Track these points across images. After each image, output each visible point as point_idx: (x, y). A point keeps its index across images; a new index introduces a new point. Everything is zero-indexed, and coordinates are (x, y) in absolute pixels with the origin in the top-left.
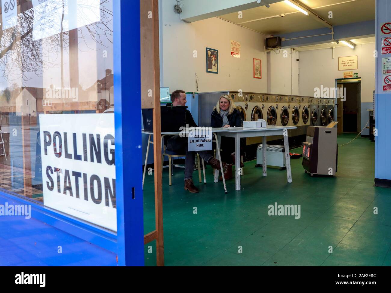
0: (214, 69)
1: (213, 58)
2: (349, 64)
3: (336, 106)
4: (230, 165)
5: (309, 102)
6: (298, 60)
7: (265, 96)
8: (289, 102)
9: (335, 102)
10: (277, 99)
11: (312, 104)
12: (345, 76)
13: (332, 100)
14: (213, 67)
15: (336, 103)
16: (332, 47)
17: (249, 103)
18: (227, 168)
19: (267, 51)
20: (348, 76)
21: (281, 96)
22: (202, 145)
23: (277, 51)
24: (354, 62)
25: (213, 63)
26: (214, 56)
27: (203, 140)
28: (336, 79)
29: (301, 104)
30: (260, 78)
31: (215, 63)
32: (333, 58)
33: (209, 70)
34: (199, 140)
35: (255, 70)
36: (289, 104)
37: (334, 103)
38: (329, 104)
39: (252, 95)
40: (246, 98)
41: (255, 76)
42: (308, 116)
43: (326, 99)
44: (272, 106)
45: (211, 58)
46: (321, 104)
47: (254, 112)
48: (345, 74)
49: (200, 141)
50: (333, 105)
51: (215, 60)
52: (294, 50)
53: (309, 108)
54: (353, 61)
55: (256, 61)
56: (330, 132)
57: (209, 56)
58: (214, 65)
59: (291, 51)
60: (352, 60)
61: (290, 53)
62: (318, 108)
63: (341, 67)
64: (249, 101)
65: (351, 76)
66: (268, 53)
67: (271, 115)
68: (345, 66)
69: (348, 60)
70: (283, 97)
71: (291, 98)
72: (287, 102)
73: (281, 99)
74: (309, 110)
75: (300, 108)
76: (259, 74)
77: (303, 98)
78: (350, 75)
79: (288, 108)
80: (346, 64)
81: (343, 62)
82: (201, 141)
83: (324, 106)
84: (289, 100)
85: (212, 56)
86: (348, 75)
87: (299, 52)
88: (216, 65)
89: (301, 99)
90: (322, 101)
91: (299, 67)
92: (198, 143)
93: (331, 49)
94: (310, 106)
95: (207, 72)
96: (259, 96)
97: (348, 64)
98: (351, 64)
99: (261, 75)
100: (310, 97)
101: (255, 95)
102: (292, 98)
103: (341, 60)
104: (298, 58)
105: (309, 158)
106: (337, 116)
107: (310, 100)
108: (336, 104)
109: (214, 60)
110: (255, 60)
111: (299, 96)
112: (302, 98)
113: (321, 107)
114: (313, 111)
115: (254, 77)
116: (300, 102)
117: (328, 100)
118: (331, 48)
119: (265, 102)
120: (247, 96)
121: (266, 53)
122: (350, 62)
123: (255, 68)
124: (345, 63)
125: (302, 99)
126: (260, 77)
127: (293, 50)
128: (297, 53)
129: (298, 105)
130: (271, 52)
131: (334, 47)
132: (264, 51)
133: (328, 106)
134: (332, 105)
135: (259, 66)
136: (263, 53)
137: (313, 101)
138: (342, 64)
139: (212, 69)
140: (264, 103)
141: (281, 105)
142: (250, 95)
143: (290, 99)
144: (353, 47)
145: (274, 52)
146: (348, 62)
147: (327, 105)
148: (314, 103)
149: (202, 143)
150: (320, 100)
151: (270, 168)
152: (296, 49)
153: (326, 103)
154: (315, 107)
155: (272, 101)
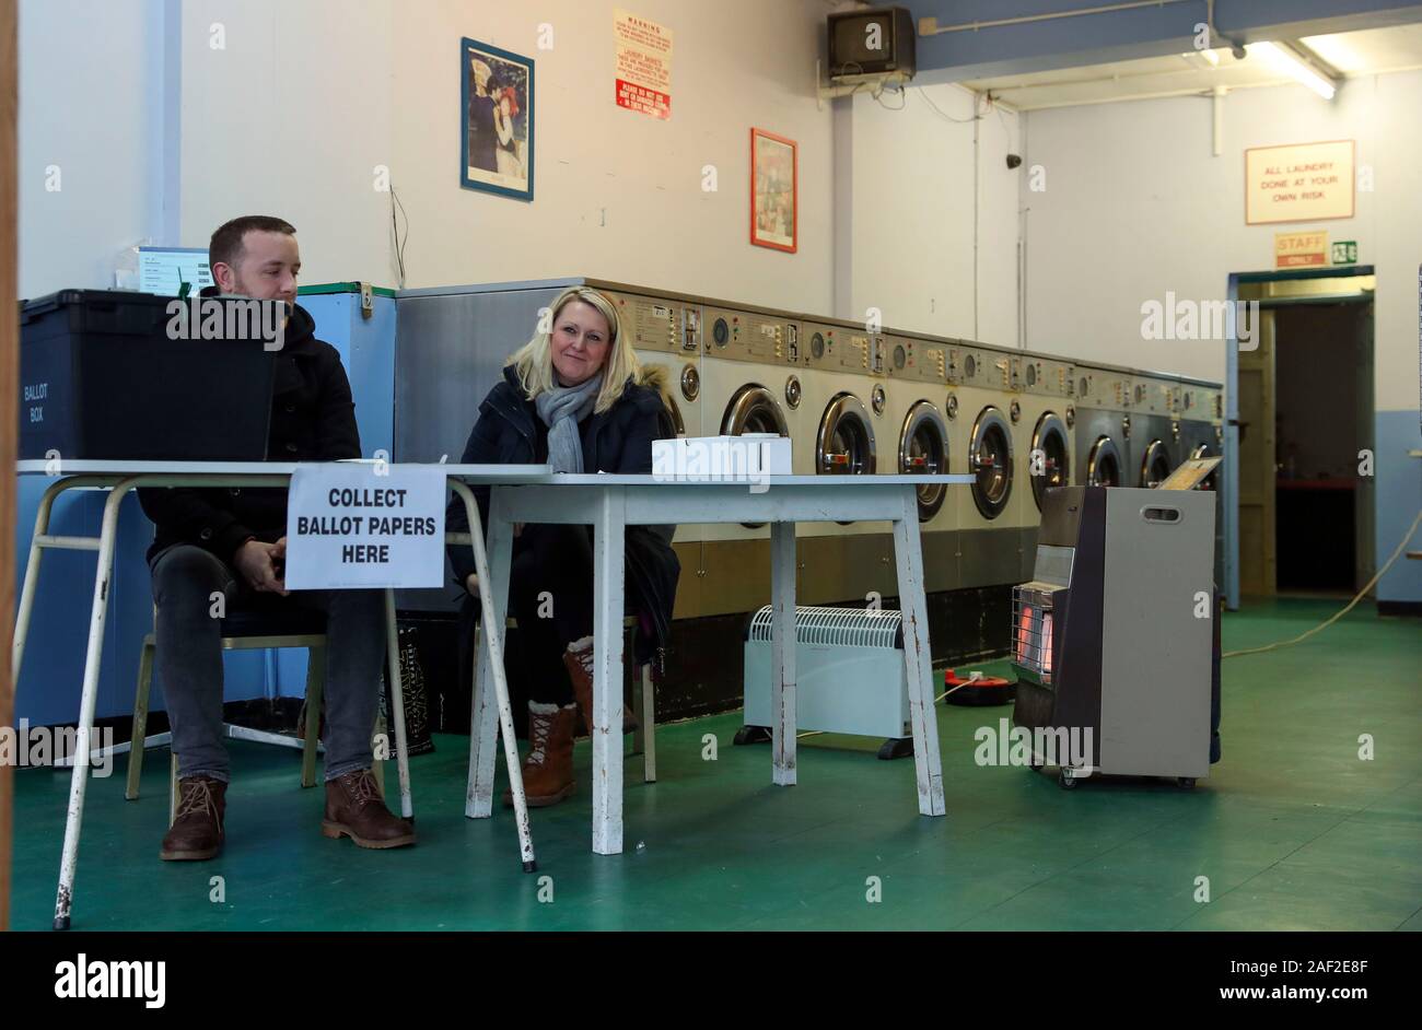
0: (509, 173)
1: (505, 106)
2: (1309, 187)
3: (1234, 430)
4: (561, 713)
5: (1071, 393)
6: (1013, 162)
7: (808, 332)
8: (950, 382)
9: (1224, 407)
10: (878, 357)
11: (1088, 401)
12: (1281, 259)
13: (1211, 394)
14: (503, 157)
15: (1235, 416)
16: (1212, 91)
17: (704, 365)
18: (543, 732)
19: (833, 93)
20: (1297, 260)
21: (904, 343)
22: (380, 554)
23: (892, 98)
24: (1333, 179)
25: (505, 134)
26: (512, 90)
27: (385, 520)
28: (1232, 276)
29: (1023, 399)
30: (792, 250)
31: (518, 133)
32: (1214, 155)
33: (475, 174)
34: (358, 520)
35: (758, 199)
36: (951, 389)
37: (1219, 409)
38: (1193, 414)
39: (728, 316)
40: (690, 330)
41: (760, 235)
42: (1064, 473)
43: (1176, 385)
44: (844, 394)
45: (491, 103)
46: (1143, 408)
47: (733, 419)
48: (1282, 244)
49: (364, 526)
50: (1216, 422)
51: (517, 119)
52: (990, 98)
53: (1070, 424)
54: (1326, 173)
55: (765, 151)
56: (1173, 515)
57: (480, 92)
58: (511, 148)
59: (976, 107)
60: (1323, 166)
61: (971, 114)
62: (1125, 432)
63: (1264, 206)
64: (708, 351)
65: (1319, 257)
66: (840, 104)
67: (842, 447)
68: (1283, 198)
69: (1302, 162)
70: (916, 345)
71: (966, 358)
72: (935, 380)
73: (900, 357)
74: (1070, 437)
75: (1014, 420)
76: (781, 228)
77: (1035, 362)
78: (1312, 249)
79: (944, 413)
80: (1290, 189)
81: (1269, 178)
82: (372, 528)
83: (1161, 425)
84: (952, 367)
85: (496, 95)
86: (1301, 250)
87: (1025, 114)
88: (523, 147)
89: (1022, 369)
90: (1148, 394)
91: (1020, 202)
92: (352, 540)
93: (1207, 101)
94: (1074, 416)
95: (466, 183)
96: (771, 329)
97: (1298, 191)
98: (1317, 188)
99: (793, 232)
100: (1078, 364)
101: (742, 318)
102: (970, 358)
103: (1258, 162)
104: (1015, 152)
105: (1049, 676)
106: (1241, 498)
107: (1077, 379)
108: (1233, 423)
109: (511, 116)
110: (759, 139)
111: (1009, 352)
112: (1026, 362)
113: (1141, 427)
114: (1094, 449)
115: (753, 241)
116: (1014, 388)
117: (1186, 389)
118: (1202, 95)
119: (807, 364)
120: (692, 321)
121: (825, 106)
122: (1309, 175)
123: (758, 187)
124: (1283, 184)
125: (1026, 368)
126: (788, 242)
127: (985, 97)
128: (1013, 120)
129: (1003, 403)
130: (854, 97)
131: (1221, 90)
132: (814, 94)
133: (1183, 424)
134: (1208, 424)
135: (781, 174)
136: (808, 102)
137: (1093, 385)
138: (1265, 185)
139: (496, 171)
140: (799, 374)
141: (903, 394)
142: (715, 315)
143: (959, 363)
144: (1327, 89)
145: (876, 98)
146: (1298, 175)
147: (1175, 416)
148: (1099, 402)
149: (377, 539)
150: (1138, 388)
151: (815, 747)
152: (1005, 95)
153: (1172, 407)
154: (1104, 424)
155: (844, 367)
